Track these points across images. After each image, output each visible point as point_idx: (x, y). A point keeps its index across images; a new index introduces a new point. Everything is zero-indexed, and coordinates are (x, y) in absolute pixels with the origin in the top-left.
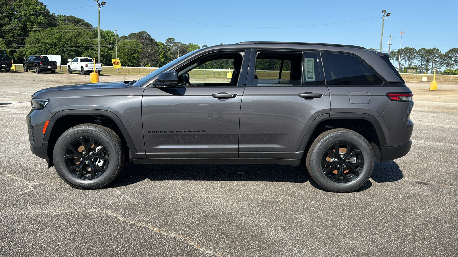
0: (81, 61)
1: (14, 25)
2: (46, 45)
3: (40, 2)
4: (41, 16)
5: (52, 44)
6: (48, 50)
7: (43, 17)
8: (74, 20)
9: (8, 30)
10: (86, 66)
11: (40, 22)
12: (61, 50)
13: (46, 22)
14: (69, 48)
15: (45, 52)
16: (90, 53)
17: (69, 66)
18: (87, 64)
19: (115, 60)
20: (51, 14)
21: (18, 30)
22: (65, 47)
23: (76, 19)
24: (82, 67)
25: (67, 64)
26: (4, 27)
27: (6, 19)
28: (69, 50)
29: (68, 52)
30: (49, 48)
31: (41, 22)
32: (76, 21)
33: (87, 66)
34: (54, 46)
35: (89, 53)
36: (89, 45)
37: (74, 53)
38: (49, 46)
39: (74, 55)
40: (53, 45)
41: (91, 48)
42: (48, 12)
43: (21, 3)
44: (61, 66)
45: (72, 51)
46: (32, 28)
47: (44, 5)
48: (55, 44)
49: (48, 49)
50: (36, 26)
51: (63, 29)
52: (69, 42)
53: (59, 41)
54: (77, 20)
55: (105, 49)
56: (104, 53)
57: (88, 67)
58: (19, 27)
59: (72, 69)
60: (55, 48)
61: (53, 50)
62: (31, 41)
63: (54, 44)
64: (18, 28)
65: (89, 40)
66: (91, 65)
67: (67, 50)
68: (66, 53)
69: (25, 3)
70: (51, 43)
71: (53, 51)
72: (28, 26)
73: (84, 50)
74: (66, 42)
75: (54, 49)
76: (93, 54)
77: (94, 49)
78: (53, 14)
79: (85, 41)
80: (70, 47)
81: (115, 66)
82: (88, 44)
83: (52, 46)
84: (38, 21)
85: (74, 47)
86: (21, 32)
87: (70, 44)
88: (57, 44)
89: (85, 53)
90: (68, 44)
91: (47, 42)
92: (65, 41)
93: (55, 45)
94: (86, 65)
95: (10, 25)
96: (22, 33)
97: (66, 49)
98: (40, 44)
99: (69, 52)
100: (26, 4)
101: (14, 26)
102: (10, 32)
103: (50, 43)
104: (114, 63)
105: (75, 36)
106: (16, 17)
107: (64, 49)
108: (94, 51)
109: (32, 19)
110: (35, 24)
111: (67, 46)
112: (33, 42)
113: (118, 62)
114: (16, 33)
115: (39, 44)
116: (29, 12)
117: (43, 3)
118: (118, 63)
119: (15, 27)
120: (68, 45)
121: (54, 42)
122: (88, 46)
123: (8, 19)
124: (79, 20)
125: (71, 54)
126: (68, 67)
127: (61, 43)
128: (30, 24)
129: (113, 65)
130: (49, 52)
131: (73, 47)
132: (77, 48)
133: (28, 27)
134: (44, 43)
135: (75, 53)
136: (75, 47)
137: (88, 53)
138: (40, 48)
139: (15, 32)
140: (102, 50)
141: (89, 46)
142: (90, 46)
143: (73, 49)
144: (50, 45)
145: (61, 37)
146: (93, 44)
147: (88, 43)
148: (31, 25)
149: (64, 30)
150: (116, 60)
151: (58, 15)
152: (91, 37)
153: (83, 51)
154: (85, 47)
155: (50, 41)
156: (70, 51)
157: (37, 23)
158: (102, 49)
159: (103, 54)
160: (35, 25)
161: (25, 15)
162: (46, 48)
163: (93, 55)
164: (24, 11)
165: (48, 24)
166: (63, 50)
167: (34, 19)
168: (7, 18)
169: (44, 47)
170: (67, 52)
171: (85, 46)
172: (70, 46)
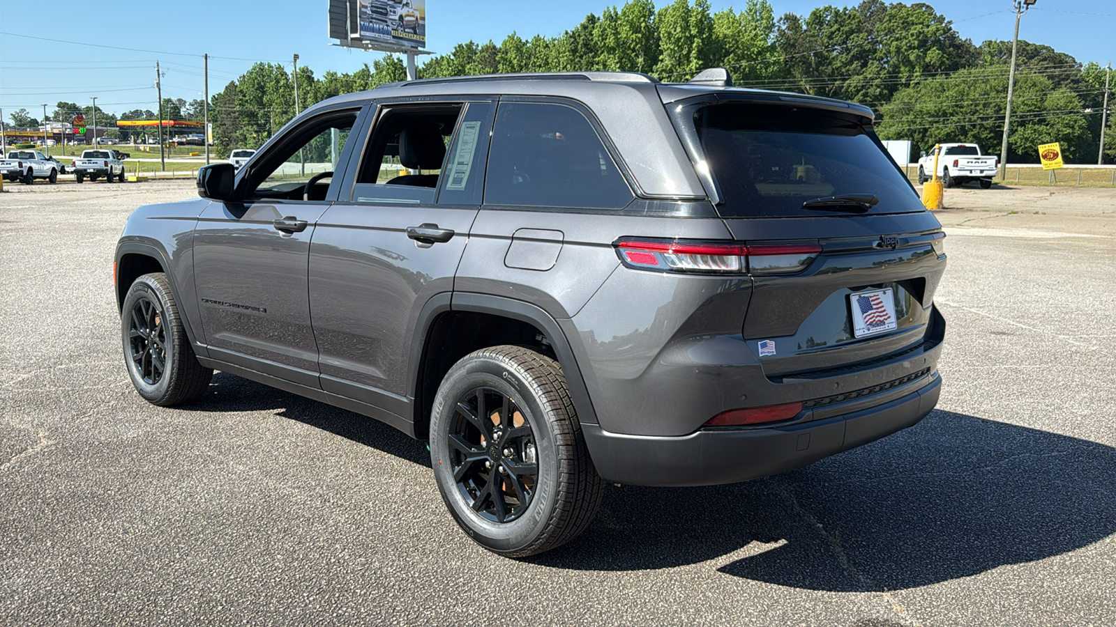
0: (947, 153)
1: (871, 76)
2: (924, 116)
3: (938, 15)
4: (935, 48)
5: (938, 113)
6: (929, 128)
7: (937, 51)
8: (1024, 50)
9: (854, 87)
10: (954, 166)
11: (930, 62)
12: (959, 127)
13: (943, 63)
14: (979, 121)
15: (921, 135)
16: (1032, 133)
17: (922, 166)
18: (957, 161)
19: (1047, 148)
20: (963, 40)
21: (876, 85)
22: (970, 120)
23: (1028, 48)
24: (946, 168)
25: (917, 162)
26: (848, 82)
27: (855, 62)
28: (978, 127)
29: (975, 131)
30: (931, 123)
31: (932, 63)
32: (1028, 53)
33: (957, 166)
34: (942, 119)
35: (1029, 131)
36: (1034, 111)
37: (989, 134)
38: (930, 119)
39: (990, 138)
40: (940, 117)
41: (1037, 118)
42: (953, 37)
43: (892, 24)
44: (907, 167)
45: (986, 129)
46: (909, 79)
47: (946, 21)
48: (946, 113)
49: (927, 126)
50: (918, 74)
51: (972, 75)
52: (981, 106)
53: (957, 106)
54: (1031, 50)
55: (1075, 121)
56: (1070, 131)
57: (958, 168)
58: (879, 80)
59: (926, 173)
60: (944, 124)
61: (938, 128)
62: (893, 109)
63: (943, 114)
64: (876, 81)
65: (1033, 97)
66: (968, 162)
67: (974, 126)
68: (969, 135)
69: (901, 21)
70: (935, 111)
71: (939, 131)
72: (901, 75)
73: (1018, 126)
74: (973, 107)
75: (940, 126)
76: (1040, 135)
77: (1044, 120)
78: (967, 40)
79: (1023, 102)
80: (981, 118)
81: (1045, 164)
82: (1030, 108)
83: (937, 119)
84: (925, 61)
85: (991, 118)
86: (882, 90)
87: (981, 111)
88: (950, 113)
89: (1019, 132)
90: (977, 111)
91: (928, 109)
92: (972, 105)
93: (946, 117)
94: (956, 163)
95: (861, 77)
96: (885, 91)
97: (971, 125)
98: (911, 117)
99: (979, 132)
100: (903, 23)
101: (869, 76)
102: (858, 91)
103: (933, 112)
104: (1045, 157)
105: (998, 92)
106: (877, 58)
107: (965, 126)
108: (1042, 126)
109: (912, 58)
110: (917, 68)
111: (975, 117)
112: (897, 112)
113: (1054, 153)
114: (873, 93)
115: (909, 117)
116: (907, 41)
117: (944, 16)
118: (1056, 155)
119: (872, 79)
120: (977, 114)
121: (944, 110)
122: (1028, 114)
123: (860, 64)
124: (1036, 49)
125: (983, 136)
126: (920, 169)
127: (961, 110)
128: (907, 69)
129: (1040, 163)
130: (929, 133)
131: (987, 119)
132: (998, 122)
133: (901, 78)
134: (921, 111)
135: (992, 135)
136: (993, 119)
137: (1027, 132)
138: (909, 126)
139: (869, 90)
140: (1067, 124)
141: (1031, 115)
142: (1036, 113)
143: (987, 124)
144: (933, 116)
145: (963, 95)
146: (1045, 109)
147: (1030, 106)
148: (909, 71)
149: (974, 77)
150: (1050, 148)
151: (986, 42)
152: (1043, 91)
153: (1015, 128)
154: (1021, 117)
155: (935, 107)
156: (980, 129)
157: (923, 67)
158: (1067, 122)
159: (1069, 133)
160: (916, 72)
161: (898, 49)
162: (924, 125)
163: (1040, 137)
164: (897, 39)
165: (949, 65)
166: (963, 127)
167: (918, 56)
168: (857, 62)
169: (920, 123)
170: (973, 133)
171: (1021, 114)
172: (981, 116)
